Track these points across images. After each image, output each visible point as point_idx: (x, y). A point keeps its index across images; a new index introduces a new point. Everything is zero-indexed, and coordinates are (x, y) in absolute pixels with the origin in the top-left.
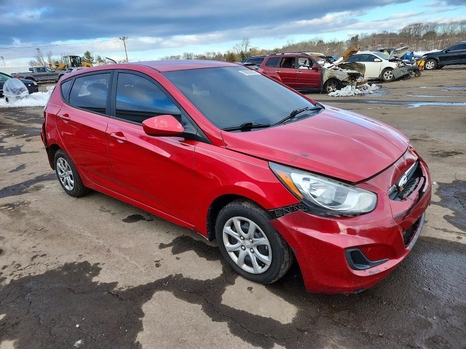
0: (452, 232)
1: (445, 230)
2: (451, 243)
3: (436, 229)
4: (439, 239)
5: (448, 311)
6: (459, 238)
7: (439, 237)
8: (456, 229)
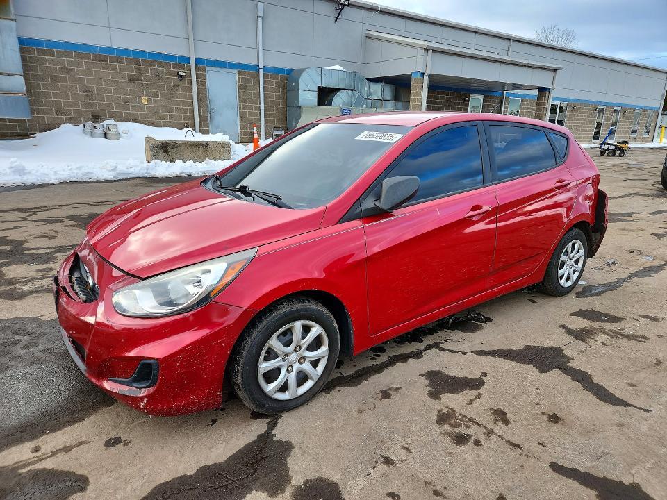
0: (54, 453)
1: (66, 449)
2: (43, 433)
3: (81, 443)
4: (64, 427)
5: (13, 363)
6: (37, 449)
7: (67, 430)
8: (49, 464)
